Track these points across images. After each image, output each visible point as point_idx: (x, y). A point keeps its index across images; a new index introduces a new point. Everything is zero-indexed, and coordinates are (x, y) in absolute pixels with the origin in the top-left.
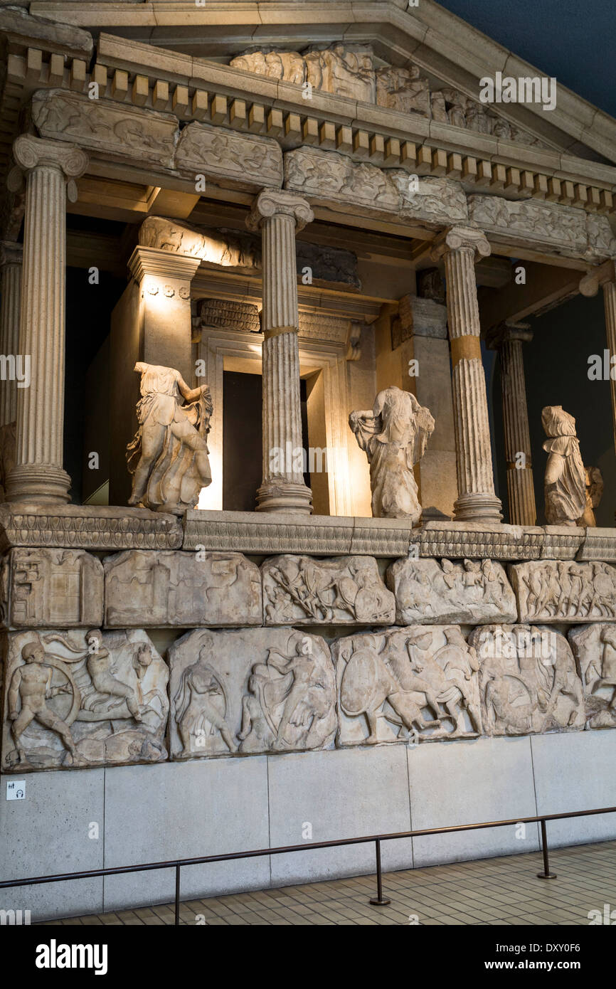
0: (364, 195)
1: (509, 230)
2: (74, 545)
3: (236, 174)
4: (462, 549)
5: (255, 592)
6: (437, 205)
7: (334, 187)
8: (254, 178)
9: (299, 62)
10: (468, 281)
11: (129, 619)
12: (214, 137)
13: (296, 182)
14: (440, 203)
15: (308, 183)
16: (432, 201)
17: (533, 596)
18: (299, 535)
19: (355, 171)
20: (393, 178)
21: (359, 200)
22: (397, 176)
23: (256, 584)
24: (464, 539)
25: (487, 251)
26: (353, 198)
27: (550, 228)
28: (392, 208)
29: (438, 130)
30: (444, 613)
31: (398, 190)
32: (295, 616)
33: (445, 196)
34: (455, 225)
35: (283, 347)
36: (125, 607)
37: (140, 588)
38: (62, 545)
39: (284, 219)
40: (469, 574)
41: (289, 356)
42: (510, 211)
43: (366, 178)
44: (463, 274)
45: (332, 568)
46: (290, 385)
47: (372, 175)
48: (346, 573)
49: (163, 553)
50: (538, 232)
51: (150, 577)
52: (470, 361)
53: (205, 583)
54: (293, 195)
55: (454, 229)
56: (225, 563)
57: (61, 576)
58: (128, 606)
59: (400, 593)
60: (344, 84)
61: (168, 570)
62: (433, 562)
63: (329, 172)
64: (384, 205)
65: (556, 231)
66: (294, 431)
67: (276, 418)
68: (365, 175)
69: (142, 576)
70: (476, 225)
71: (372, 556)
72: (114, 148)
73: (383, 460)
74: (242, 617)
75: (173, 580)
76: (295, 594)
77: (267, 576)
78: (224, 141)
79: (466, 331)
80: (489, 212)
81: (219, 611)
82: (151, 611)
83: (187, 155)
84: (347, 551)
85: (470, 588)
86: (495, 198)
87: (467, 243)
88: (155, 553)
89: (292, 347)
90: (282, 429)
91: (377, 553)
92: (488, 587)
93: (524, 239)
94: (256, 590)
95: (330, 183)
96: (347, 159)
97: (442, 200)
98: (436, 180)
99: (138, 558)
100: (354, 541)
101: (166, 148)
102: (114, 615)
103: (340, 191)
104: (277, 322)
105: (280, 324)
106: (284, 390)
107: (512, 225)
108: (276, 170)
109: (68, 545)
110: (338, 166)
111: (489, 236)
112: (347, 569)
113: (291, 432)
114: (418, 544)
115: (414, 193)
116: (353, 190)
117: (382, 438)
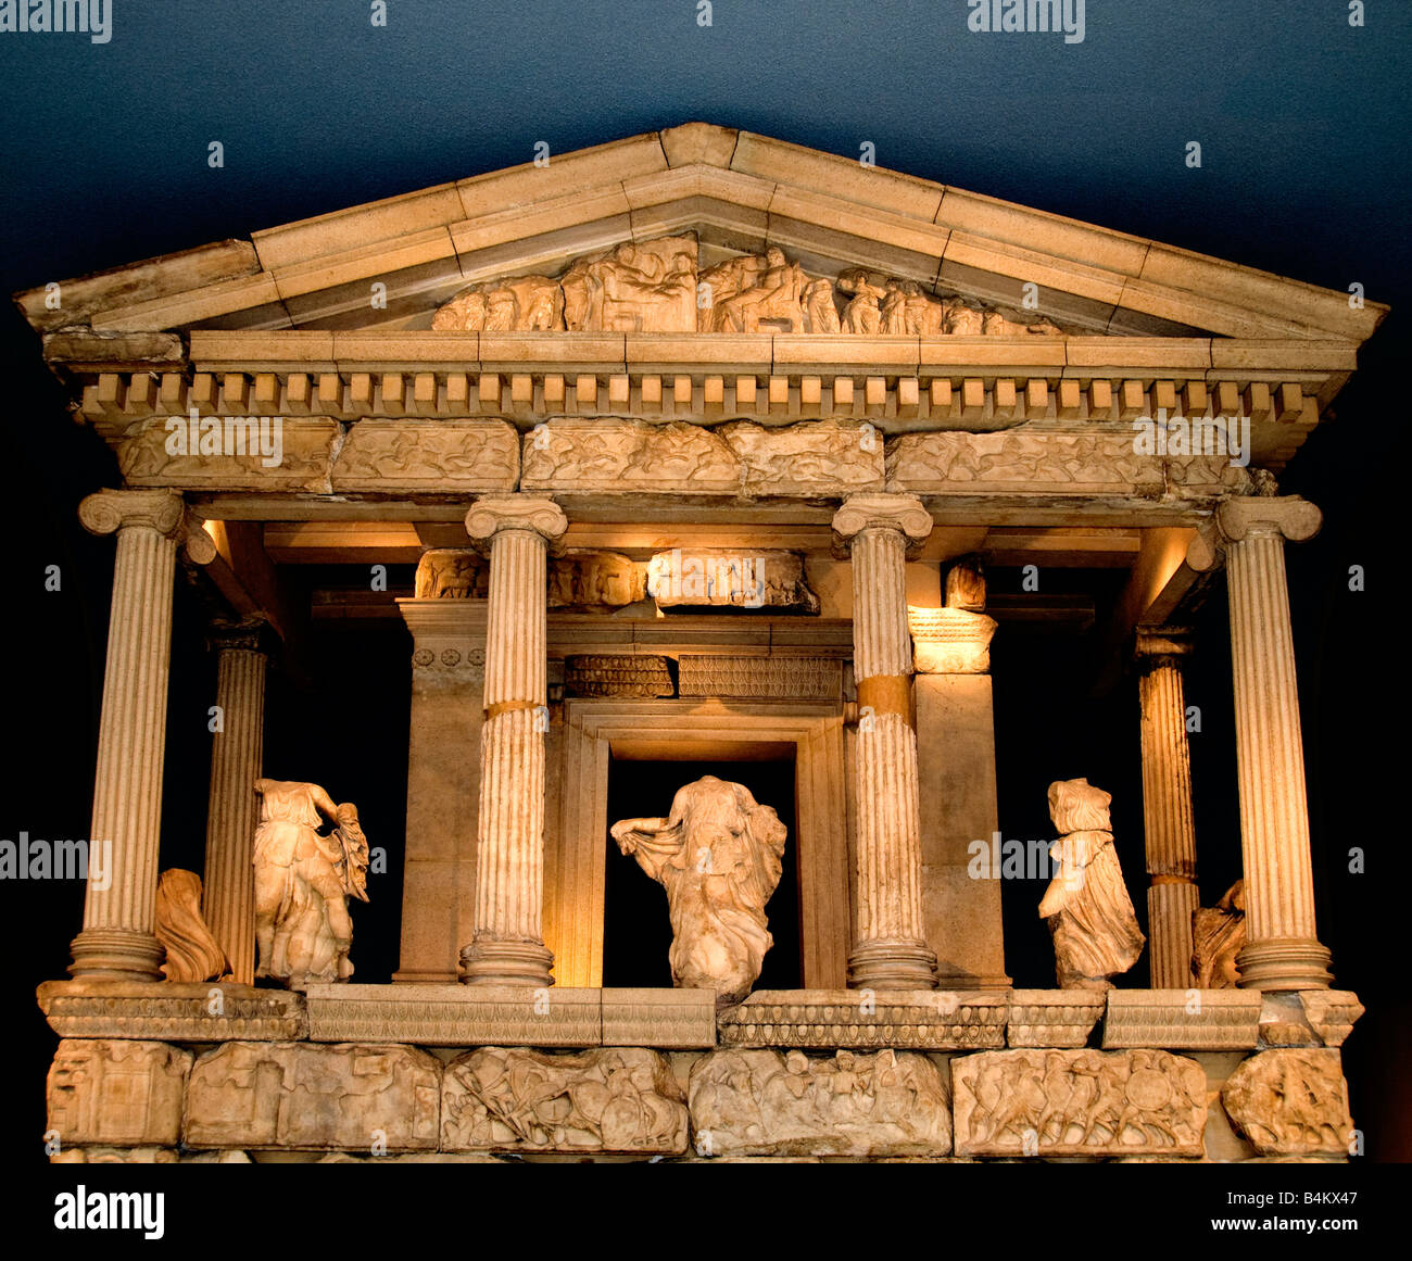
0: (667, 475)
1: (977, 486)
2: (144, 1036)
3: (430, 483)
4: (829, 1034)
5: (426, 1102)
6: (818, 467)
7: (609, 472)
8: (461, 483)
9: (546, 292)
10: (881, 586)
11: (214, 1136)
12: (396, 434)
13: (538, 476)
14: (825, 463)
15: (559, 474)
16: (807, 461)
17: (981, 1111)
18: (502, 1017)
19: (653, 439)
20: (729, 436)
21: (657, 484)
22: (737, 433)
23: (428, 1090)
24: (829, 1017)
25: (922, 527)
26: (643, 483)
27: (1073, 466)
28: (721, 486)
29: (791, 346)
30: (786, 1137)
31: (736, 455)
32: (496, 1138)
33: (836, 447)
34: (851, 495)
35: (502, 734)
36: (212, 1119)
37: (235, 1094)
38: (128, 1035)
39: (514, 536)
40: (843, 1076)
41: (512, 746)
42: (981, 451)
43: (674, 445)
44: (873, 572)
45: (571, 1067)
46: (510, 791)
47: (686, 440)
48: (596, 1074)
49: (280, 1046)
50: (1044, 477)
51: (251, 1079)
53: (340, 1088)
54: (528, 498)
55: (851, 501)
56: (375, 1059)
57: (120, 1077)
58: (217, 1118)
59: (694, 1104)
60: (626, 307)
61: (281, 1070)
62: (769, 1056)
63: (602, 450)
64: (706, 485)
65: (1088, 470)
66: (514, 860)
68: (674, 442)
69: (243, 1078)
70: (902, 488)
71: (648, 1048)
72: (233, 482)
74: (397, 1138)
75: (288, 1082)
76: (492, 1105)
77: (449, 1078)
78: (413, 436)
80: (932, 461)
81: (359, 1128)
82: (249, 1125)
83: (348, 470)
84: (597, 1040)
85: (842, 1098)
86: (949, 435)
87: (877, 521)
88: (266, 1046)
90: (493, 859)
91: (657, 1042)
92: (879, 1096)
93: (1012, 495)
94: (429, 1098)
95: (602, 467)
96: (637, 423)
97: (829, 457)
98: (816, 424)
99: (237, 1054)
100: (607, 1025)
101: (316, 466)
102: (195, 1130)
103: (621, 477)
104: (496, 697)
105: (499, 699)
107: (984, 476)
108: (500, 464)
109: (136, 1036)
110: (619, 437)
111: (929, 503)
112: (596, 1068)
113: (508, 863)
114: (733, 1028)
115: (771, 454)
116: (646, 471)
117: (678, 861)
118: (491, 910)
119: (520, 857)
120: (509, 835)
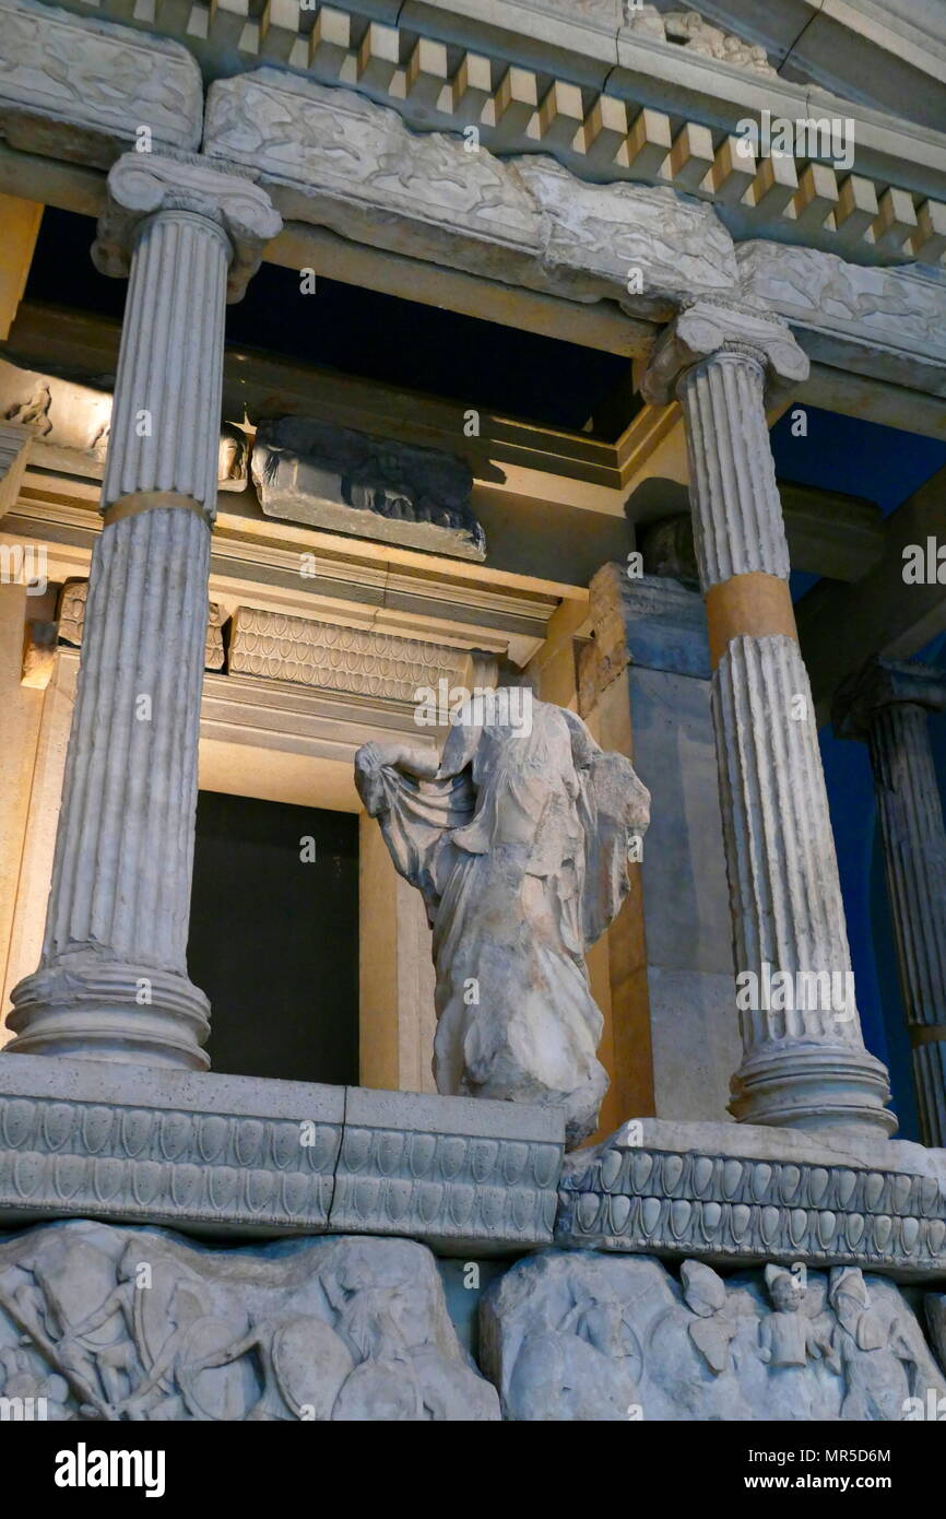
0: (437, 198)
1: (859, 330)
3: (54, 103)
4: (756, 1227)
6: (652, 248)
7: (349, 171)
10: (748, 436)
13: (236, 144)
14: (658, 245)
15: (272, 150)
16: (636, 237)
18: (125, 1144)
19: (414, 144)
20: (524, 173)
21: (422, 209)
22: (536, 171)
24: (762, 1186)
25: (797, 368)
26: (402, 201)
28: (518, 236)
29: (642, 52)
31: (538, 202)
33: (672, 231)
34: (702, 297)
35: (148, 546)
39: (188, 222)
40: (784, 1319)
41: (166, 570)
42: (858, 287)
43: (446, 164)
44: (734, 418)
45: (256, 1281)
46: (159, 655)
48: (311, 1300)
52: (763, 642)
55: (700, 306)
59: (517, 1385)
62: (652, 1270)
63: (335, 137)
64: (495, 230)
66: (158, 794)
67: (98, 754)
68: (443, 156)
70: (762, 305)
71: (419, 1239)
73: (473, 908)
79: (746, 561)
80: (799, 282)
84: (318, 1218)
85: (790, 1375)
86: (815, 252)
87: (739, 343)
89: (179, 549)
90: (115, 788)
91: (439, 1227)
92: (856, 1373)
95: (337, 160)
96: (392, 114)
97: (664, 240)
100: (346, 1178)
103: (367, 181)
104: (138, 478)
105: (146, 484)
106: (138, 668)
107: (868, 319)
108: (176, 110)
110: (364, 127)
111: (803, 335)
112: (313, 1286)
113: (147, 797)
114: (591, 1200)
115: (585, 214)
116: (405, 186)
117: (470, 837)
118: (103, 899)
119: (167, 791)
120: (152, 742)
